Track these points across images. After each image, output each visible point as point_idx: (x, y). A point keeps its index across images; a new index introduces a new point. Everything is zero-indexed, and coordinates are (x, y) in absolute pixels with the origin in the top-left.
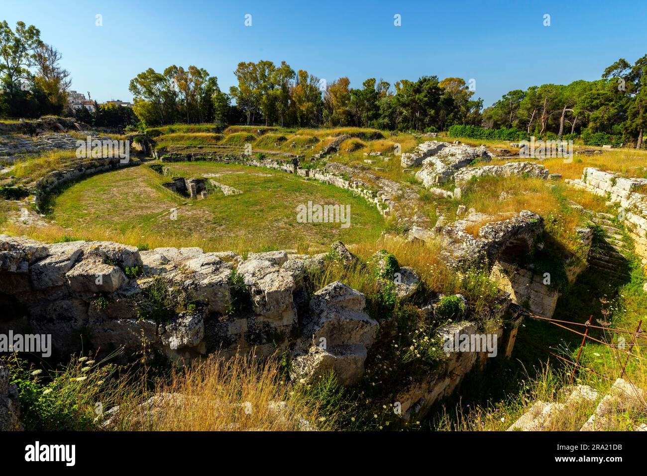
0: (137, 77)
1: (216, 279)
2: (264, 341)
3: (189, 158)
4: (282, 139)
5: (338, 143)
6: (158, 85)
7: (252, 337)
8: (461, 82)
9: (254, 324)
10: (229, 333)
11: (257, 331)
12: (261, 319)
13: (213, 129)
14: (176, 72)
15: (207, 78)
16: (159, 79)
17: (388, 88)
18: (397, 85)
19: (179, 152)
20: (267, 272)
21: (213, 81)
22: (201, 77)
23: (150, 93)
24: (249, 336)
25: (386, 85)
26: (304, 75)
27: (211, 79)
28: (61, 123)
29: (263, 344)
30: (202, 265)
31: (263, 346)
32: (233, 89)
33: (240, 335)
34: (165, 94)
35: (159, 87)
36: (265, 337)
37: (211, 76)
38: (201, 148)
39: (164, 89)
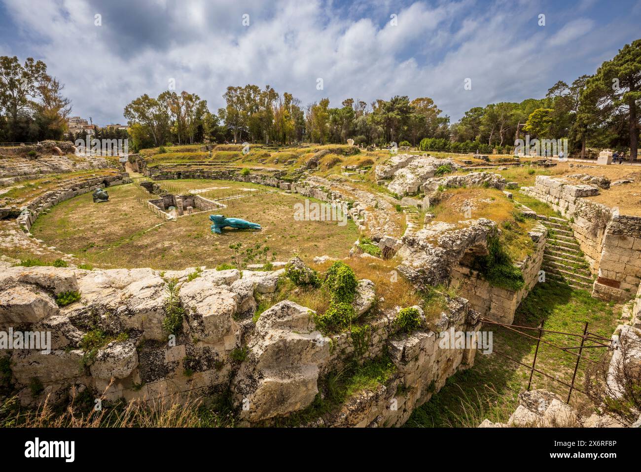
1: (151, 304)
2: (205, 367)
3: (179, 175)
4: (267, 155)
5: (317, 158)
7: (192, 364)
8: (430, 101)
9: (193, 350)
10: (166, 361)
11: (197, 358)
12: (201, 345)
13: (202, 148)
14: (169, 97)
15: (198, 102)
16: (152, 104)
17: (365, 107)
18: (373, 105)
19: (170, 170)
20: (207, 294)
21: (203, 104)
22: (192, 101)
23: (143, 116)
24: (188, 363)
25: (363, 104)
26: (288, 98)
29: (204, 371)
30: (143, 289)
31: (203, 373)
32: (221, 111)
33: (178, 363)
34: (157, 117)
35: (153, 111)
36: (206, 363)
37: (202, 99)
38: (189, 165)
39: (157, 113)
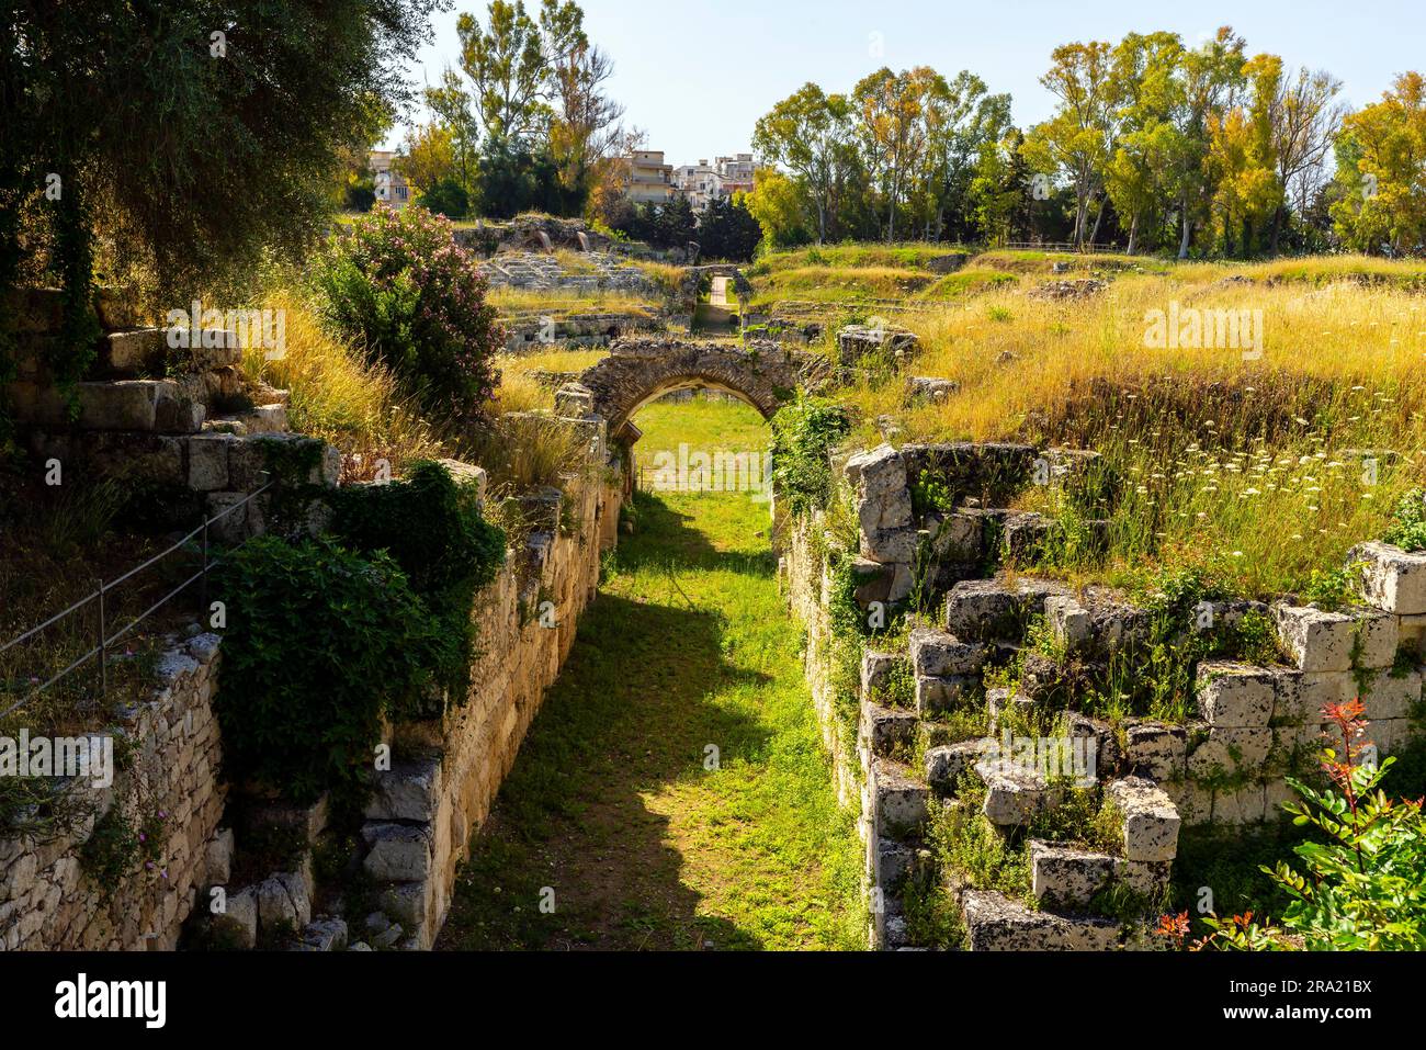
0: (773, 110)
3: (811, 336)
6: (833, 126)
13: (934, 260)
15: (978, 101)
16: (839, 110)
19: (793, 318)
21: (998, 110)
22: (955, 102)
27: (986, 102)
28: (549, 231)
34: (845, 155)
35: (836, 133)
37: (995, 92)
39: (848, 141)
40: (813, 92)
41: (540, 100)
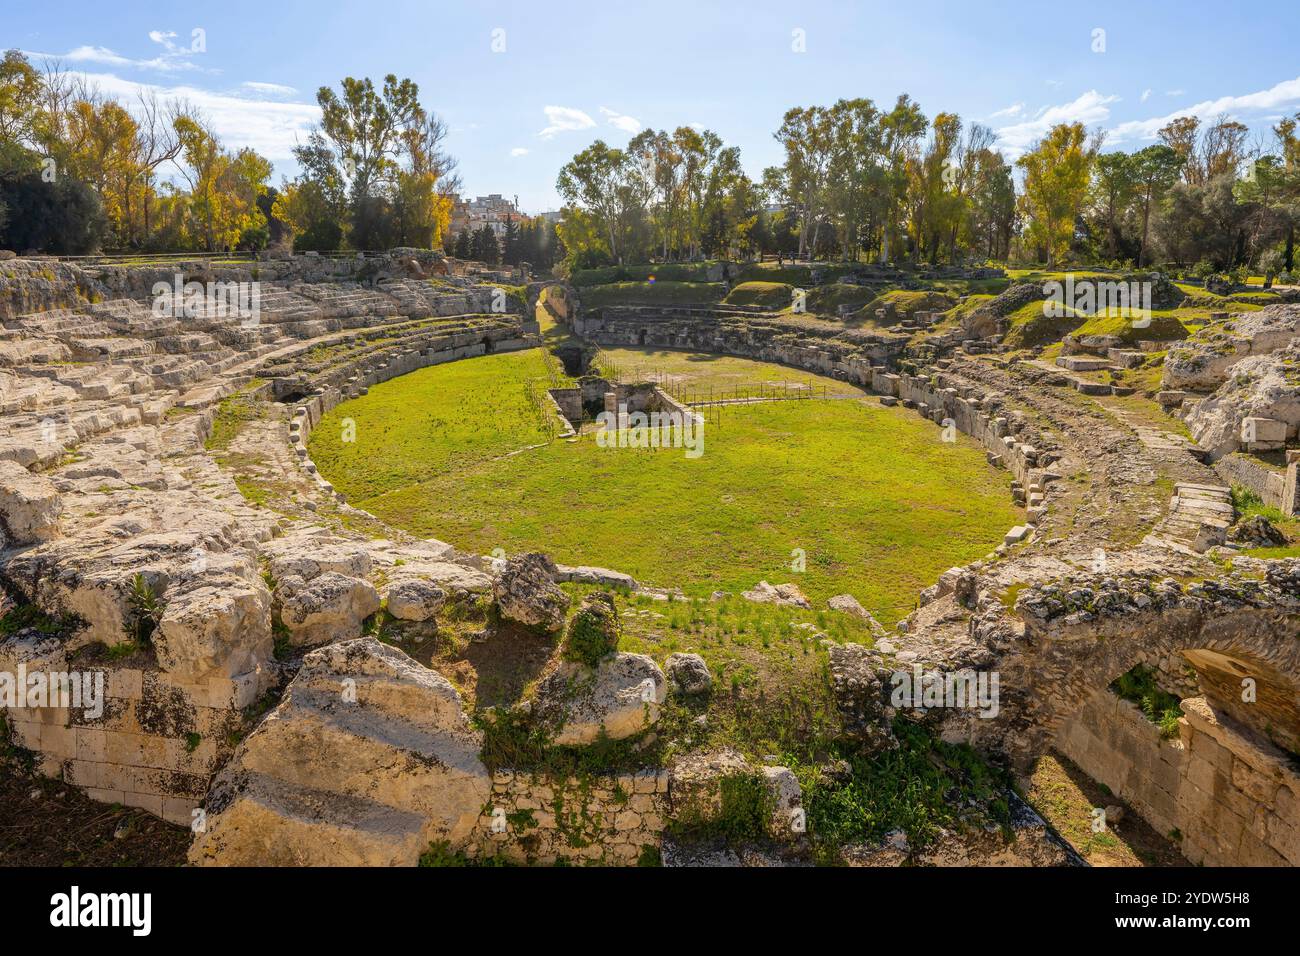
0: (572, 161)
5: (1001, 309)
6: (613, 173)
14: (651, 143)
15: (717, 153)
16: (616, 160)
21: (730, 159)
22: (703, 152)
23: (593, 192)
27: (723, 154)
34: (623, 193)
35: (616, 178)
37: (727, 145)
38: (668, 313)
39: (624, 184)
40: (599, 147)
41: (388, 156)
